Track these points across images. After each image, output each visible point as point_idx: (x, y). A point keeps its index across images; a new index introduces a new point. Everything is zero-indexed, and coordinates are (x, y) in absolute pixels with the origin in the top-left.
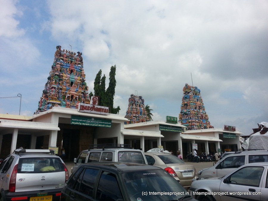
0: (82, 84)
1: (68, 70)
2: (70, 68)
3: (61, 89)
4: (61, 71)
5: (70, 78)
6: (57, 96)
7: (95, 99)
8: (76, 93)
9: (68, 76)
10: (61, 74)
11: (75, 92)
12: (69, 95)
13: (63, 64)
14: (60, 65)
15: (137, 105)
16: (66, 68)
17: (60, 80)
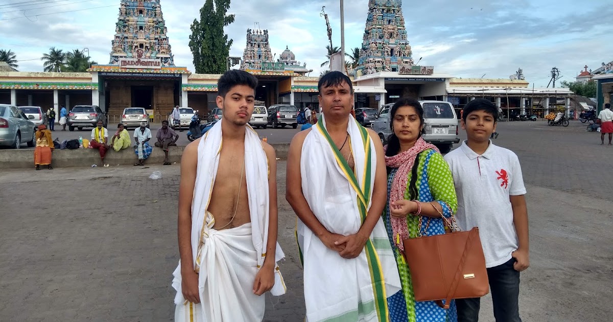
0: (156, 27)
1: (135, 11)
2: (138, 8)
3: (127, 38)
4: (126, 13)
5: (138, 22)
6: (123, 47)
7: (140, 51)
8: (145, 41)
9: (136, 18)
10: (127, 18)
11: (145, 39)
12: (136, 45)
13: (128, 4)
14: (125, 6)
15: (253, 45)
16: (133, 9)
17: (125, 27)
